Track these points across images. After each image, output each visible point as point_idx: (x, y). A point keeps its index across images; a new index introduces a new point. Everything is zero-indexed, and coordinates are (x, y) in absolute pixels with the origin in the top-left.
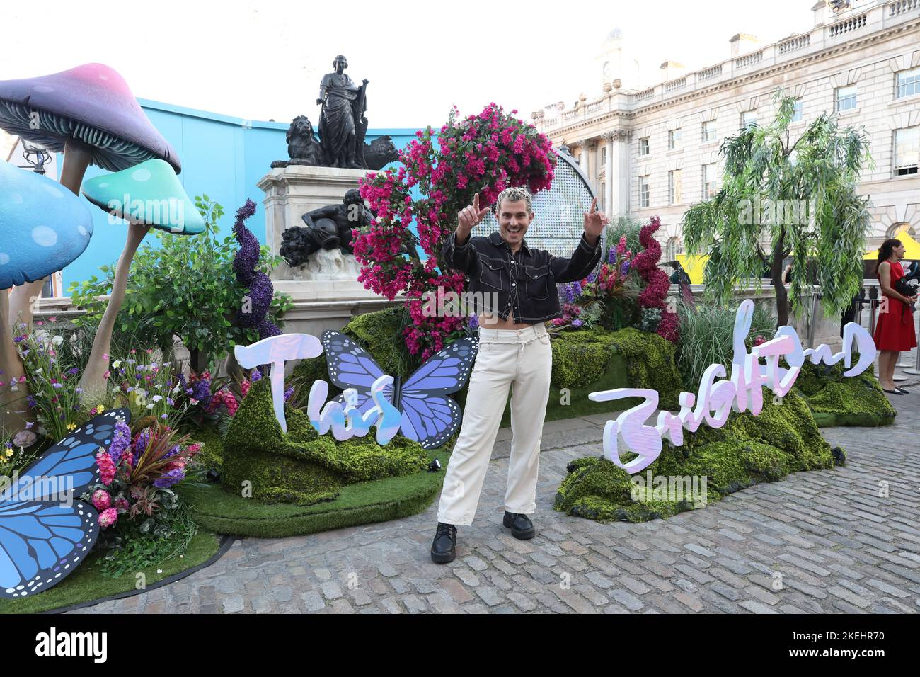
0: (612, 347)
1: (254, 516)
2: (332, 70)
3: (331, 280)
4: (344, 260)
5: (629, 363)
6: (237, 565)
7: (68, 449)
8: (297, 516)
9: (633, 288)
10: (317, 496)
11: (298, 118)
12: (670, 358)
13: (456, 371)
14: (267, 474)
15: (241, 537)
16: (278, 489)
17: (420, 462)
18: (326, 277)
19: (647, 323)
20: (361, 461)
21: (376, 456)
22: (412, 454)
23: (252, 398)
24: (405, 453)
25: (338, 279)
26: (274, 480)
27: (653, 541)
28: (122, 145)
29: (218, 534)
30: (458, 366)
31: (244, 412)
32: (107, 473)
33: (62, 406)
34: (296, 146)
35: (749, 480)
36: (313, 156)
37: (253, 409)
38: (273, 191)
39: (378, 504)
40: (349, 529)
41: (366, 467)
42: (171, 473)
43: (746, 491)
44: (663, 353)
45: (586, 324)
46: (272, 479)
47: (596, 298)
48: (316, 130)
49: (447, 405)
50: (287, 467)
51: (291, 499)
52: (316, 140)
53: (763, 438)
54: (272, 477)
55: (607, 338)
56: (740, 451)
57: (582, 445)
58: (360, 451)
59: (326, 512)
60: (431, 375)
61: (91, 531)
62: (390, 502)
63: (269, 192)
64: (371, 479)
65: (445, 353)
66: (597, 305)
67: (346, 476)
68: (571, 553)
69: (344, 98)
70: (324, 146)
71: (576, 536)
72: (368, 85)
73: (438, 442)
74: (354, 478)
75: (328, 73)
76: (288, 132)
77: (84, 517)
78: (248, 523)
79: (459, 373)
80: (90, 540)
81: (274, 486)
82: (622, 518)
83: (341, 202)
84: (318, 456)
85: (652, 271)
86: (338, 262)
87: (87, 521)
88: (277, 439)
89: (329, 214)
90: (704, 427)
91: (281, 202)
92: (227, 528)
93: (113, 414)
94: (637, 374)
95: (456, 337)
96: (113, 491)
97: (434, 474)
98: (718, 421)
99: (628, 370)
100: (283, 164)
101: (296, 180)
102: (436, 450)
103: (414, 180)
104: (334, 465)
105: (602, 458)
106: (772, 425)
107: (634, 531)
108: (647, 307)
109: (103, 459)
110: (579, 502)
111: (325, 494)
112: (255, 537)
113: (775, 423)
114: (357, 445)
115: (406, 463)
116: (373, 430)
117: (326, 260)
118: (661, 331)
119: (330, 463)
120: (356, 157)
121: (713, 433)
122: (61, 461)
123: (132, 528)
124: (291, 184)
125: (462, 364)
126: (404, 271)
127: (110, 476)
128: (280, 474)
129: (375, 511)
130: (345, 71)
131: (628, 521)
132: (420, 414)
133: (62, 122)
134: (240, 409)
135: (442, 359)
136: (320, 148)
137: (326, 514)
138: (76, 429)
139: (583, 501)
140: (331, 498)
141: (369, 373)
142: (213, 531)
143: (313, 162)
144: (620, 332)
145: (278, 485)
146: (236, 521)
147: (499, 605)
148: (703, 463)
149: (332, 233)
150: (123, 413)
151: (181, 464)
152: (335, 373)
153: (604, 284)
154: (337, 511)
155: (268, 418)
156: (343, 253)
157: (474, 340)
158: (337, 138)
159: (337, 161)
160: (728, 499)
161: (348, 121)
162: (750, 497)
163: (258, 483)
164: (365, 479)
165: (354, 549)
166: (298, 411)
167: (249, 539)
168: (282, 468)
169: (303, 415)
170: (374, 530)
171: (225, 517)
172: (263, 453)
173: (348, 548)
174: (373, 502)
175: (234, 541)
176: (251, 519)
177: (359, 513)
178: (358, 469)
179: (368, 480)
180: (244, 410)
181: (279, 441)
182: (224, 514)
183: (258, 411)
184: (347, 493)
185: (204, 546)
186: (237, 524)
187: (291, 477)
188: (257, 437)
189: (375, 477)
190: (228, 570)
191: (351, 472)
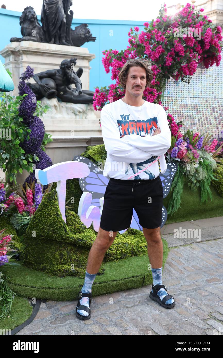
1: (54, 287)
3: (52, 118)
4: (59, 105)
6: (49, 322)
11: (28, 8)
14: (57, 256)
15: (45, 300)
16: (65, 266)
18: (48, 116)
20: (115, 246)
21: (123, 243)
22: (142, 241)
23: (46, 205)
24: (136, 240)
25: (56, 118)
26: (62, 260)
30: (163, 182)
31: (41, 214)
34: (26, 28)
36: (38, 35)
37: (47, 212)
38: (12, 58)
39: (133, 277)
40: (115, 294)
41: (118, 250)
50: (70, 251)
51: (75, 273)
52: (39, 24)
54: (61, 258)
59: (101, 283)
62: (139, 276)
63: (8, 58)
64: (121, 258)
74: (111, 257)
76: (20, 18)
78: (50, 291)
79: (164, 187)
81: (62, 264)
83: (58, 68)
86: (55, 106)
88: (64, 232)
89: (50, 75)
91: (17, 66)
100: (18, 40)
101: (28, 51)
112: (54, 300)
115: (141, 247)
120: (66, 37)
124: (24, 53)
125: (166, 181)
128: (66, 256)
129: (131, 282)
134: (38, 212)
136: (41, 29)
137: (101, 285)
140: (100, 272)
142: (25, 297)
143: (38, 40)
145: (65, 264)
146: (42, 290)
149: (52, 88)
151: (5, 252)
152: (84, 185)
154: (107, 282)
155: (58, 219)
156: (59, 101)
158: (53, 24)
159: (53, 39)
161: (61, 12)
163: (52, 262)
164: (118, 258)
165: (125, 310)
166: (73, 213)
167: (50, 302)
168: (67, 252)
169: (76, 215)
170: (131, 295)
171: (34, 287)
172: (54, 242)
173: (120, 309)
174: (130, 276)
175: (40, 303)
176: (52, 288)
177: (122, 283)
178: (113, 251)
179: (120, 259)
180: (41, 212)
181: (66, 234)
182: (33, 285)
183: (50, 213)
184: (109, 269)
185: (21, 308)
186: (42, 292)
187: (73, 258)
188: (51, 231)
189: (123, 257)
190: (45, 327)
191: (109, 254)
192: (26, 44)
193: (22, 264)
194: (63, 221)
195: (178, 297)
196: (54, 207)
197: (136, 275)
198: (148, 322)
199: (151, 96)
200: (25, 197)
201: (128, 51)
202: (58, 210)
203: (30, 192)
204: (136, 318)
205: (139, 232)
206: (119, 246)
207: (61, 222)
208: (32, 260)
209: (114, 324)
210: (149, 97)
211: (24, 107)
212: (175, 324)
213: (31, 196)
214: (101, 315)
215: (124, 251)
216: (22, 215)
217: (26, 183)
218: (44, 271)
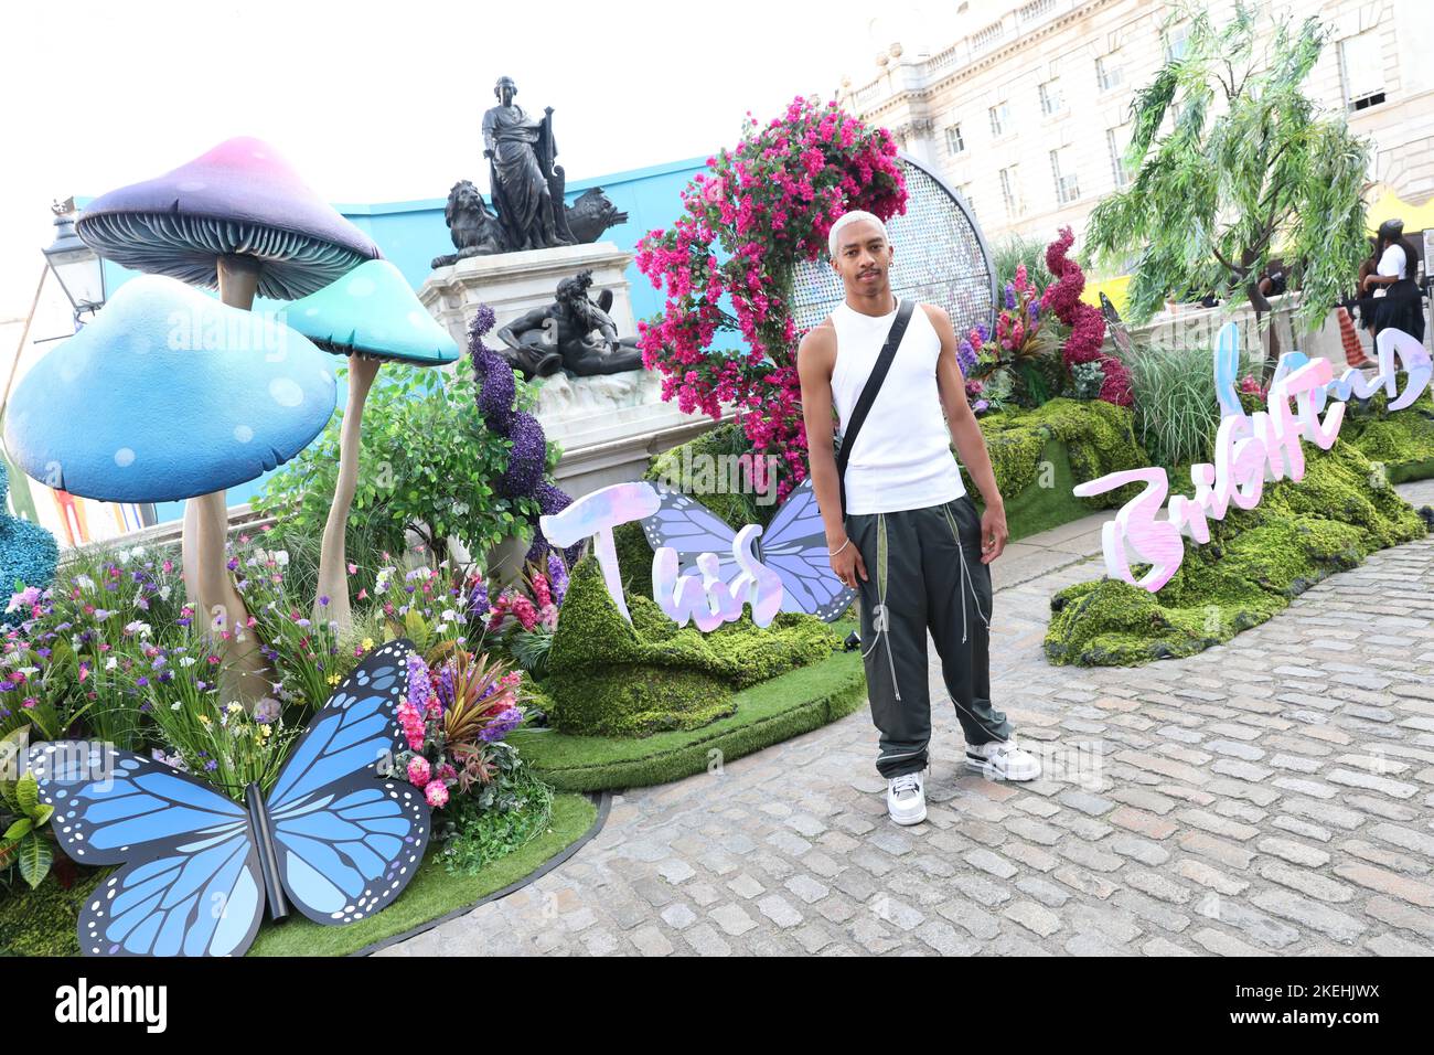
0: (1042, 430)
1: (632, 758)
2: (494, 103)
3: (562, 420)
4: (573, 387)
5: (1070, 450)
6: (635, 826)
7: (341, 710)
8: (695, 744)
9: (1050, 340)
10: (708, 713)
11: (458, 185)
12: (1128, 431)
14: (628, 696)
15: (620, 789)
16: (649, 714)
19: (1084, 385)
20: (751, 654)
21: (767, 644)
22: (812, 632)
23: (580, 590)
24: (800, 634)
25: (571, 418)
26: (640, 702)
27: (1226, 674)
28: (316, 248)
29: (585, 793)
31: (572, 613)
32: (415, 732)
33: (316, 652)
34: (463, 230)
35: (1316, 573)
36: (492, 240)
37: (585, 606)
38: (442, 303)
39: (802, 705)
40: (769, 749)
41: (760, 660)
42: (503, 716)
43: (1317, 588)
44: (1117, 425)
45: (994, 405)
46: (636, 702)
47: (999, 365)
48: (488, 201)
50: (653, 680)
51: (673, 723)
52: (490, 214)
53: (1317, 511)
54: (637, 699)
55: (1031, 420)
56: (1293, 535)
57: (1039, 577)
58: (740, 642)
59: (733, 731)
60: (799, 517)
61: (418, 817)
62: (816, 700)
63: (434, 307)
64: (771, 677)
66: (1003, 374)
67: (734, 678)
68: (1116, 712)
69: (521, 141)
70: (506, 222)
71: (1107, 690)
72: (553, 115)
73: (836, 611)
74: (748, 679)
75: (490, 108)
76: (446, 211)
77: (401, 801)
78: (625, 767)
80: (421, 830)
81: (642, 710)
82: (1165, 654)
83: (553, 301)
84: (695, 655)
85: (1075, 308)
86: (564, 391)
87: (407, 804)
88: (630, 642)
89: (538, 322)
90: (1235, 511)
91: (458, 318)
92: (597, 781)
93: (388, 650)
94: (1085, 464)
96: (431, 756)
98: (1249, 499)
99: (1070, 460)
100: (450, 260)
101: (476, 279)
102: (837, 623)
103: (710, 234)
104: (717, 665)
105: (1105, 579)
106: (1325, 492)
107: (1190, 667)
108: (1079, 363)
109: (407, 712)
110: (1088, 645)
111: (718, 709)
112: (639, 786)
113: (1328, 487)
114: (731, 633)
115: (812, 645)
116: (747, 607)
117: (547, 393)
118: (1107, 393)
119: (711, 663)
120: (557, 229)
121: (1247, 517)
122: (338, 730)
123: (465, 806)
124: (469, 287)
126: (729, 372)
127: (419, 736)
128: (646, 692)
129: (800, 718)
130: (515, 101)
131: (1173, 657)
132: (798, 576)
133: (229, 230)
134: (565, 610)
136: (498, 224)
137: (733, 735)
138: (342, 681)
139: (1094, 643)
140: (729, 711)
141: (707, 532)
142: (577, 790)
144: (1045, 407)
145: (648, 709)
146: (609, 768)
147: (1059, 792)
148: (1247, 560)
149: (549, 350)
150: (402, 647)
151: (511, 703)
152: (658, 541)
153: (1008, 341)
154: (748, 726)
155: (610, 615)
156: (569, 377)
158: (523, 205)
159: (529, 240)
160: (1296, 603)
161: (535, 176)
162: (1328, 595)
163: (618, 712)
164: (763, 678)
165: (796, 772)
166: (642, 599)
167: (632, 792)
168: (647, 683)
169: (649, 603)
170: (806, 743)
171: (590, 767)
172: (613, 668)
173: (784, 772)
174: (794, 705)
175: (611, 797)
176: (629, 761)
177: (779, 723)
178: (750, 665)
179: (768, 678)
180: (571, 610)
181: (636, 645)
182: (586, 763)
183: (592, 607)
184: (747, 701)
185: (573, 812)
186: (611, 774)
187: (663, 693)
188: (601, 644)
189: (775, 673)
190: (628, 836)
191: (741, 671)
192: (470, 266)
193: (556, 730)
194: (622, 617)
196: (597, 592)
197: (807, 700)
198: (845, 779)
200: (531, 591)
202: (607, 597)
203: (542, 580)
206: (762, 651)
207: (618, 621)
208: (573, 717)
211: (488, 395)
213: (545, 588)
215: (774, 659)
216: (535, 632)
217: (529, 563)
218: (605, 735)
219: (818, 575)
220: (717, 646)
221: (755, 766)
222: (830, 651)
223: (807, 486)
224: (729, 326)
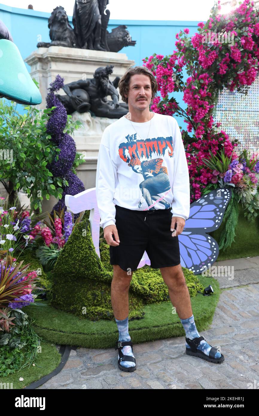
1: (85, 332)
3: (84, 135)
4: (93, 121)
6: (79, 373)
11: (57, 8)
13: (213, 215)
14: (90, 296)
15: (75, 347)
16: (99, 308)
17: (196, 287)
18: (80, 134)
20: (157, 286)
23: (78, 236)
25: (89, 135)
26: (96, 301)
29: (57, 344)
30: (215, 211)
31: (71, 247)
34: (56, 31)
36: (68, 40)
37: (78, 245)
38: (39, 66)
39: (178, 323)
40: (156, 342)
41: (160, 291)
42: (23, 297)
46: (94, 300)
49: (207, 241)
50: (105, 291)
51: (110, 317)
52: (70, 26)
54: (94, 299)
58: (152, 277)
59: (140, 329)
60: (193, 217)
63: (34, 66)
64: (164, 300)
65: (203, 200)
67: (146, 297)
73: (201, 270)
74: (152, 299)
76: (49, 20)
78: (81, 337)
79: (215, 217)
81: (96, 305)
86: (88, 122)
88: (98, 269)
89: (82, 86)
91: (45, 75)
92: (65, 340)
95: (212, 189)
97: (210, 297)
100: (46, 45)
101: (57, 58)
104: (139, 289)
111: (134, 313)
112: (86, 347)
114: (148, 272)
119: (136, 288)
120: (101, 42)
124: (53, 61)
125: (218, 210)
128: (100, 297)
129: (176, 329)
132: (186, 247)
134: (68, 244)
135: (201, 205)
136: (73, 33)
137: (140, 331)
140: (140, 316)
142: (53, 342)
143: (68, 45)
145: (99, 305)
146: (72, 335)
149: (85, 101)
151: (30, 290)
154: (148, 328)
155: (91, 253)
156: (92, 116)
157: (226, 191)
158: (87, 26)
159: (86, 44)
161: (96, 12)
164: (160, 300)
165: (169, 362)
167: (81, 350)
168: (101, 291)
170: (176, 344)
171: (63, 332)
172: (86, 279)
173: (163, 360)
174: (174, 321)
175: (70, 351)
176: (84, 334)
177: (165, 330)
178: (155, 292)
179: (162, 301)
180: (71, 245)
181: (100, 271)
182: (61, 329)
183: (82, 247)
184: (150, 312)
185: (48, 355)
186: (73, 338)
187: (108, 299)
188: (83, 267)
189: (167, 299)
190: (75, 378)
191: (150, 295)
192: (56, 50)
193: (50, 304)
194: (96, 255)
195: (231, 348)
196: (86, 239)
198: (196, 377)
199: (201, 109)
200: (53, 226)
201: (174, 57)
202: (91, 243)
203: (59, 221)
204: (182, 371)
205: (186, 270)
206: (162, 285)
207: (94, 256)
208: (60, 300)
209: (156, 378)
210: (199, 111)
211: (53, 123)
212: (229, 380)
213: (60, 226)
214: (140, 366)
215: (167, 291)
216: (50, 247)
217: (55, 211)
218: (74, 314)
219: (196, 249)
220: (140, 277)
221: (148, 351)
222: (196, 292)
223: (200, 202)
224: (180, 114)
